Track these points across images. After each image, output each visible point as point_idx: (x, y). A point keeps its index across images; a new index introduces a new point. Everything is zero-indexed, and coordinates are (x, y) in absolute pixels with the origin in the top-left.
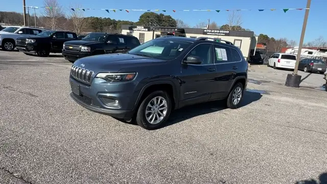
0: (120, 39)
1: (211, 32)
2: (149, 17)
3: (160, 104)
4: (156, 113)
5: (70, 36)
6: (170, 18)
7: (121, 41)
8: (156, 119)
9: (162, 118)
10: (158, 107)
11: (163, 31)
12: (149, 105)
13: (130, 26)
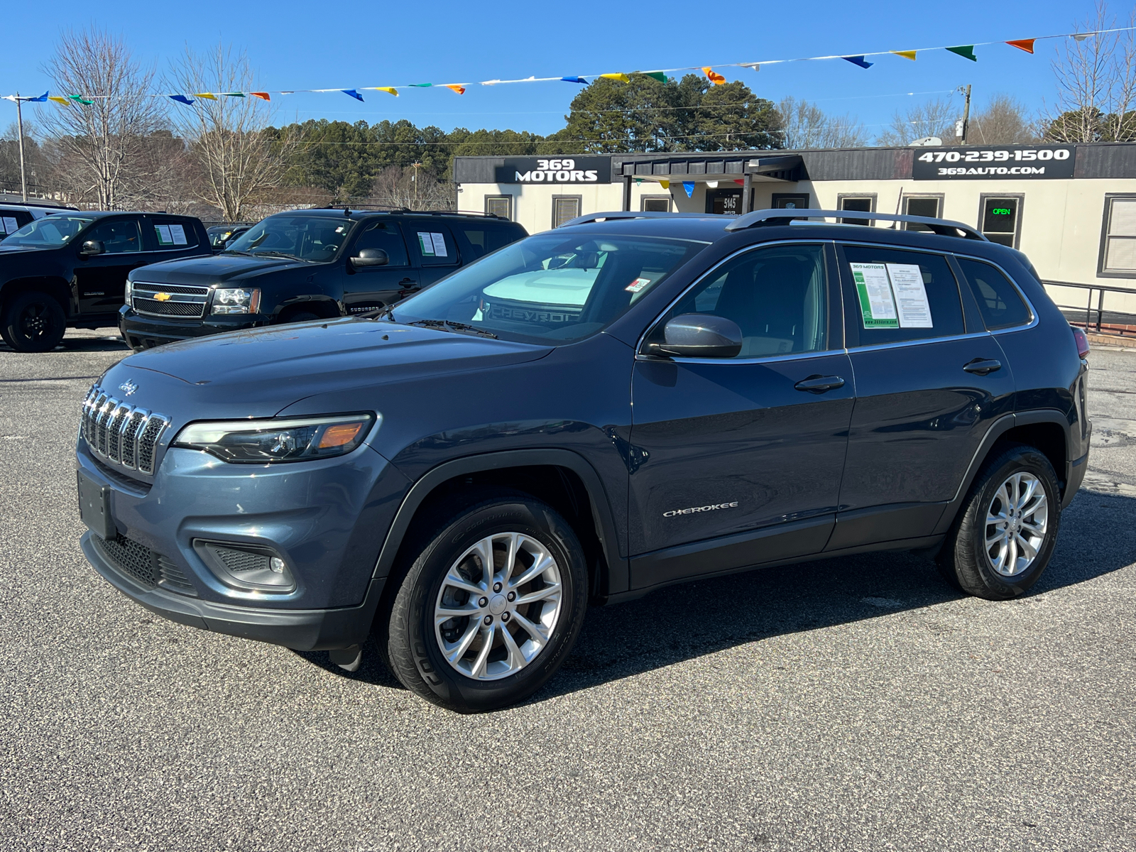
0: (424, 237)
1: (961, 163)
2: (620, 101)
3: (515, 576)
4: (498, 622)
5: (173, 235)
6: (743, 94)
7: (427, 249)
8: (499, 652)
9: (535, 647)
10: (508, 588)
11: (679, 178)
12: (453, 578)
13: (499, 161)
